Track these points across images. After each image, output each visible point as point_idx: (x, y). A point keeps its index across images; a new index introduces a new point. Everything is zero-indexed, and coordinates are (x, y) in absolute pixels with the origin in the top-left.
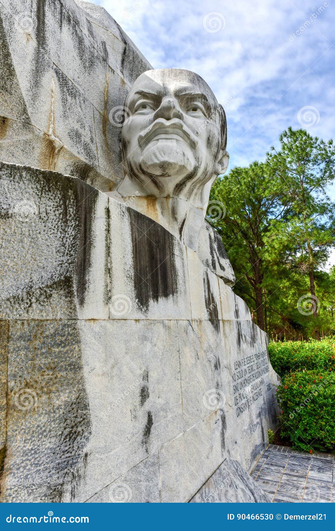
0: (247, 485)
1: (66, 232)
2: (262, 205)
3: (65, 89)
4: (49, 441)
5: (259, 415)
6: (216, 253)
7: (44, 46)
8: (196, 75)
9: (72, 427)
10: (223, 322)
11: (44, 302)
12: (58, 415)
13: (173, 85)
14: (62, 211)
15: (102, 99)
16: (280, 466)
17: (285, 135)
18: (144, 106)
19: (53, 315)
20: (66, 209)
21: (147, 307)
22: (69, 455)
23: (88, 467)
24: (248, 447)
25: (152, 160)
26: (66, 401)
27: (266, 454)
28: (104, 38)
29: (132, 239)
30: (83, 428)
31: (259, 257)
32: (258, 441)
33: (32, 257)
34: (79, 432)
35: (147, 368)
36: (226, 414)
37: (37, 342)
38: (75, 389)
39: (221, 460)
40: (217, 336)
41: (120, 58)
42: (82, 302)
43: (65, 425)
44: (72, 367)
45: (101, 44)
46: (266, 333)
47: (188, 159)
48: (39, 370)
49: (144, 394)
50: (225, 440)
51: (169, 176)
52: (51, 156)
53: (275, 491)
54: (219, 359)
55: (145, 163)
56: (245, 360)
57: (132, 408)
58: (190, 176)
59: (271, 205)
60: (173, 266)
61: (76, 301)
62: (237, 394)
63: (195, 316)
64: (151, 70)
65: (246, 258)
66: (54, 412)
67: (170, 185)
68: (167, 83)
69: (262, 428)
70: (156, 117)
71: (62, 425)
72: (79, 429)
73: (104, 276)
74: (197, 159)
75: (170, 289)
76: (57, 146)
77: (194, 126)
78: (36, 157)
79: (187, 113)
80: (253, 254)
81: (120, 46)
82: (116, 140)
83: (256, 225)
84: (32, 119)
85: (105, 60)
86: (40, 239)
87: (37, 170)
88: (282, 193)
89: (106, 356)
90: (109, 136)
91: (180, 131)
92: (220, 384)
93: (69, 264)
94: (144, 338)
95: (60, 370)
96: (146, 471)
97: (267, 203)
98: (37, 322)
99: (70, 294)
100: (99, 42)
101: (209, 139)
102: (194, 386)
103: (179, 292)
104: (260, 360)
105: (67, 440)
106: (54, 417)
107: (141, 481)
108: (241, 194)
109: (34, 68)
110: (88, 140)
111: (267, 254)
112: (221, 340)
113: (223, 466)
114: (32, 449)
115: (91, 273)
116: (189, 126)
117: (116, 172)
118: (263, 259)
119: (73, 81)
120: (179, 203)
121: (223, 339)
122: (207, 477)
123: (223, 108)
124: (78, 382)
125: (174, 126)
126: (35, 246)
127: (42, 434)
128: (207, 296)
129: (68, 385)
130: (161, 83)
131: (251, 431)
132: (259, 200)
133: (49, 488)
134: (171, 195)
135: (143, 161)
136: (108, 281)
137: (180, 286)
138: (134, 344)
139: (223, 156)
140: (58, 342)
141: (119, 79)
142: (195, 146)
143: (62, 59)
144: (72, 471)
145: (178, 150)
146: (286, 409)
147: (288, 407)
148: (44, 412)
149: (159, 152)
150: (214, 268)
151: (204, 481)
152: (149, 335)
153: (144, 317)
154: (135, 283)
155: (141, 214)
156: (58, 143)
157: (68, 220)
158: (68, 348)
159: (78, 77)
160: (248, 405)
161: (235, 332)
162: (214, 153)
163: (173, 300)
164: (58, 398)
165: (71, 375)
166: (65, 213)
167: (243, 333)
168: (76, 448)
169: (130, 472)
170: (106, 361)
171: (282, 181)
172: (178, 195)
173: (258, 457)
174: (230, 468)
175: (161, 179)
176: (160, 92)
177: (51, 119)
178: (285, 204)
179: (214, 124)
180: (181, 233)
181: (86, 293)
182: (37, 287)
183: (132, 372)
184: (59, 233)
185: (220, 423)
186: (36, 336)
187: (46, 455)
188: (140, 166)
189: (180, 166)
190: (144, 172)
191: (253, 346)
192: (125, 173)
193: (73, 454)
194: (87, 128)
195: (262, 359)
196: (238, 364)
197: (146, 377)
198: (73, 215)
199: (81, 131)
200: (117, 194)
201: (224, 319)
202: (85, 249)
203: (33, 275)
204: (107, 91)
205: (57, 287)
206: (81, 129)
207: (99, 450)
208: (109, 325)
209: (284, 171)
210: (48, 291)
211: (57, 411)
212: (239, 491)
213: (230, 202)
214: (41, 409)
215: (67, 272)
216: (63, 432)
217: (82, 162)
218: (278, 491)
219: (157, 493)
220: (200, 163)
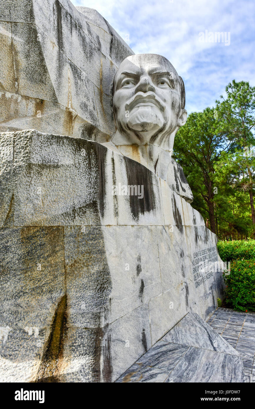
0: (202, 326)
1: (91, 175)
2: (213, 141)
3: (76, 76)
4: (89, 292)
5: (211, 288)
6: (179, 179)
7: (63, 48)
8: (163, 57)
9: (101, 285)
10: (185, 227)
11: (82, 215)
12: (93, 278)
13: (147, 67)
14: (88, 162)
15: (99, 78)
16: (225, 320)
17: (230, 87)
18: (128, 83)
19: (87, 223)
20: (90, 161)
21: (138, 217)
22: (101, 299)
23: (112, 306)
24: (204, 307)
25: (135, 121)
26: (97, 271)
27: (216, 313)
28: (98, 33)
29: (128, 176)
30: (107, 285)
31: (211, 180)
32: (211, 304)
33: (73, 190)
34: (105, 287)
35: (140, 254)
36: (188, 285)
37: (80, 238)
38: (102, 264)
39: (186, 313)
40: (182, 236)
41: (108, 46)
42: (103, 215)
43: (97, 283)
44: (100, 252)
45: (96, 38)
46: (215, 235)
47: (159, 119)
48: (81, 254)
49: (139, 269)
50: (188, 301)
51: (147, 131)
52: (71, 122)
53: (222, 333)
54: (183, 251)
55: (131, 123)
56: (201, 252)
57: (133, 277)
58: (161, 131)
59: (220, 140)
60: (152, 192)
61: (100, 214)
62: (195, 274)
63: (167, 223)
64: (132, 56)
65: (201, 180)
66: (91, 276)
67: (147, 137)
68: (143, 65)
69: (213, 297)
70: (137, 90)
71: (96, 283)
72: (105, 286)
73: (113, 200)
74: (165, 118)
75: (151, 206)
76: (73, 115)
77: (163, 96)
78: (62, 123)
79: (157, 86)
80: (206, 177)
81: (109, 37)
82: (109, 106)
83: (208, 156)
84: (58, 99)
85: (99, 50)
86: (76, 179)
87: (72, 138)
88: (228, 131)
89: (117, 246)
90: (104, 103)
91: (153, 100)
92: (184, 266)
93: (95, 193)
94: (137, 237)
95: (93, 254)
96: (142, 312)
97: (216, 139)
98: (79, 227)
99: (96, 211)
100: (95, 37)
101: (173, 103)
102: (168, 266)
103: (156, 208)
104: (211, 253)
105: (99, 291)
106: (91, 279)
107: (139, 317)
108: (197, 133)
109: (58, 65)
110: (92, 108)
111: (217, 178)
112: (184, 239)
113: (187, 316)
114: (80, 296)
115: (106, 198)
116: (159, 96)
117: (110, 128)
118: (214, 181)
119: (80, 69)
120: (154, 149)
121: (185, 238)
122: (177, 321)
123: (182, 79)
124: (103, 260)
125: (149, 97)
126: (74, 183)
127: (85, 288)
128: (174, 210)
129: (98, 261)
130: (138, 66)
131: (205, 298)
132: (211, 137)
133: (93, 314)
134: (148, 144)
135: (129, 122)
136: (116, 203)
137: (157, 204)
138: (131, 240)
139: (183, 113)
140: (91, 238)
141: (109, 61)
142: (164, 110)
143: (73, 55)
144: (104, 306)
145: (153, 114)
146: (230, 284)
147: (231, 283)
148: (85, 276)
149: (140, 116)
150: (178, 190)
151: (176, 323)
152: (140, 235)
153: (136, 224)
154: (130, 203)
155: (132, 160)
156: (74, 113)
157: (91, 167)
158: (96, 241)
159: (84, 66)
160: (203, 281)
161: (194, 233)
162: (176, 113)
163: (153, 213)
164: (93, 269)
165: (99, 256)
166: (90, 163)
167: (199, 234)
168: (104, 295)
169: (133, 311)
170: (117, 249)
171: (228, 122)
172: (153, 143)
173: (211, 314)
174: (192, 317)
175: (142, 133)
176: (138, 72)
177: (69, 98)
178: (231, 139)
179: (176, 92)
180: (155, 169)
181: (105, 210)
182: (78, 207)
183: (131, 256)
184: (87, 175)
185: (185, 290)
186: (78, 235)
187: (88, 299)
188: (127, 125)
189: (154, 124)
190: (130, 129)
191: (206, 243)
192: (116, 128)
193: (103, 298)
194: (91, 100)
195: (212, 252)
196: (196, 255)
197: (139, 259)
198: (94, 165)
199: (87, 103)
200: (112, 144)
201: (186, 225)
202: (102, 184)
203: (74, 200)
204: (102, 71)
205: (89, 207)
206: (87, 102)
207: (117, 297)
208: (117, 228)
209: (230, 114)
210: (84, 210)
211: (93, 276)
212: (198, 328)
213: (189, 140)
214: (84, 275)
215: (94, 198)
216: (96, 287)
217: (89, 123)
218: (223, 333)
219: (148, 325)
220: (167, 121)
